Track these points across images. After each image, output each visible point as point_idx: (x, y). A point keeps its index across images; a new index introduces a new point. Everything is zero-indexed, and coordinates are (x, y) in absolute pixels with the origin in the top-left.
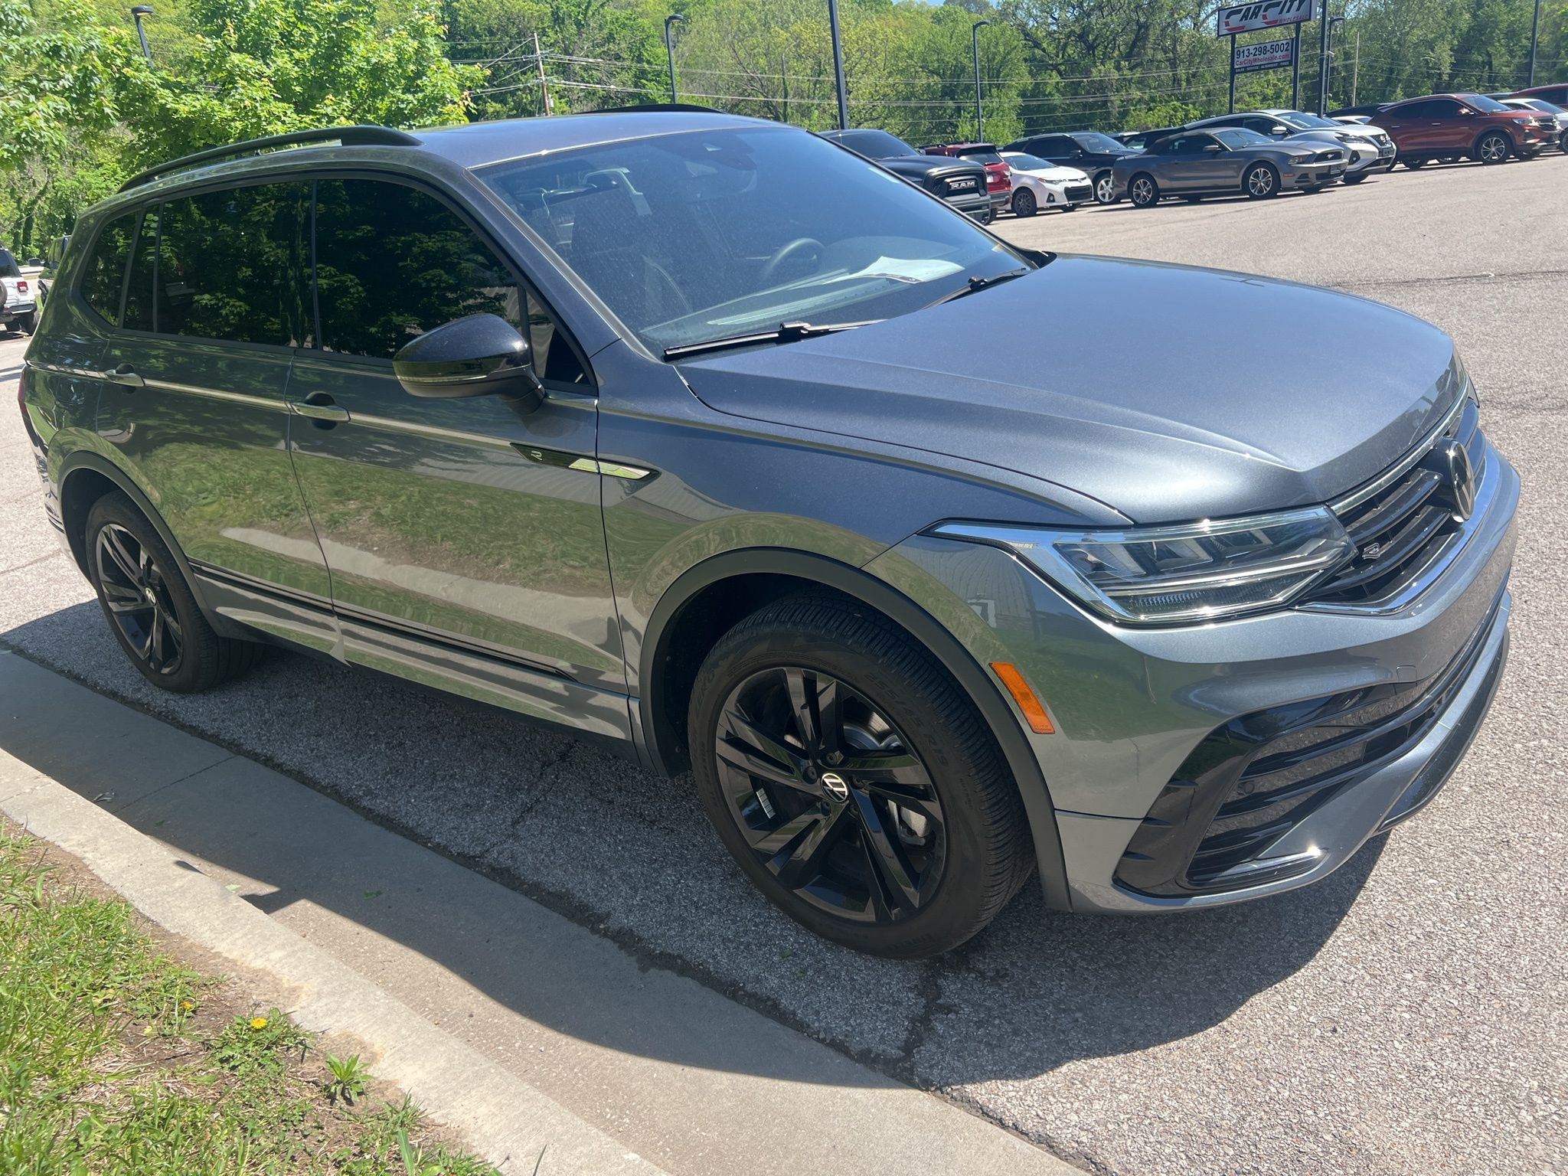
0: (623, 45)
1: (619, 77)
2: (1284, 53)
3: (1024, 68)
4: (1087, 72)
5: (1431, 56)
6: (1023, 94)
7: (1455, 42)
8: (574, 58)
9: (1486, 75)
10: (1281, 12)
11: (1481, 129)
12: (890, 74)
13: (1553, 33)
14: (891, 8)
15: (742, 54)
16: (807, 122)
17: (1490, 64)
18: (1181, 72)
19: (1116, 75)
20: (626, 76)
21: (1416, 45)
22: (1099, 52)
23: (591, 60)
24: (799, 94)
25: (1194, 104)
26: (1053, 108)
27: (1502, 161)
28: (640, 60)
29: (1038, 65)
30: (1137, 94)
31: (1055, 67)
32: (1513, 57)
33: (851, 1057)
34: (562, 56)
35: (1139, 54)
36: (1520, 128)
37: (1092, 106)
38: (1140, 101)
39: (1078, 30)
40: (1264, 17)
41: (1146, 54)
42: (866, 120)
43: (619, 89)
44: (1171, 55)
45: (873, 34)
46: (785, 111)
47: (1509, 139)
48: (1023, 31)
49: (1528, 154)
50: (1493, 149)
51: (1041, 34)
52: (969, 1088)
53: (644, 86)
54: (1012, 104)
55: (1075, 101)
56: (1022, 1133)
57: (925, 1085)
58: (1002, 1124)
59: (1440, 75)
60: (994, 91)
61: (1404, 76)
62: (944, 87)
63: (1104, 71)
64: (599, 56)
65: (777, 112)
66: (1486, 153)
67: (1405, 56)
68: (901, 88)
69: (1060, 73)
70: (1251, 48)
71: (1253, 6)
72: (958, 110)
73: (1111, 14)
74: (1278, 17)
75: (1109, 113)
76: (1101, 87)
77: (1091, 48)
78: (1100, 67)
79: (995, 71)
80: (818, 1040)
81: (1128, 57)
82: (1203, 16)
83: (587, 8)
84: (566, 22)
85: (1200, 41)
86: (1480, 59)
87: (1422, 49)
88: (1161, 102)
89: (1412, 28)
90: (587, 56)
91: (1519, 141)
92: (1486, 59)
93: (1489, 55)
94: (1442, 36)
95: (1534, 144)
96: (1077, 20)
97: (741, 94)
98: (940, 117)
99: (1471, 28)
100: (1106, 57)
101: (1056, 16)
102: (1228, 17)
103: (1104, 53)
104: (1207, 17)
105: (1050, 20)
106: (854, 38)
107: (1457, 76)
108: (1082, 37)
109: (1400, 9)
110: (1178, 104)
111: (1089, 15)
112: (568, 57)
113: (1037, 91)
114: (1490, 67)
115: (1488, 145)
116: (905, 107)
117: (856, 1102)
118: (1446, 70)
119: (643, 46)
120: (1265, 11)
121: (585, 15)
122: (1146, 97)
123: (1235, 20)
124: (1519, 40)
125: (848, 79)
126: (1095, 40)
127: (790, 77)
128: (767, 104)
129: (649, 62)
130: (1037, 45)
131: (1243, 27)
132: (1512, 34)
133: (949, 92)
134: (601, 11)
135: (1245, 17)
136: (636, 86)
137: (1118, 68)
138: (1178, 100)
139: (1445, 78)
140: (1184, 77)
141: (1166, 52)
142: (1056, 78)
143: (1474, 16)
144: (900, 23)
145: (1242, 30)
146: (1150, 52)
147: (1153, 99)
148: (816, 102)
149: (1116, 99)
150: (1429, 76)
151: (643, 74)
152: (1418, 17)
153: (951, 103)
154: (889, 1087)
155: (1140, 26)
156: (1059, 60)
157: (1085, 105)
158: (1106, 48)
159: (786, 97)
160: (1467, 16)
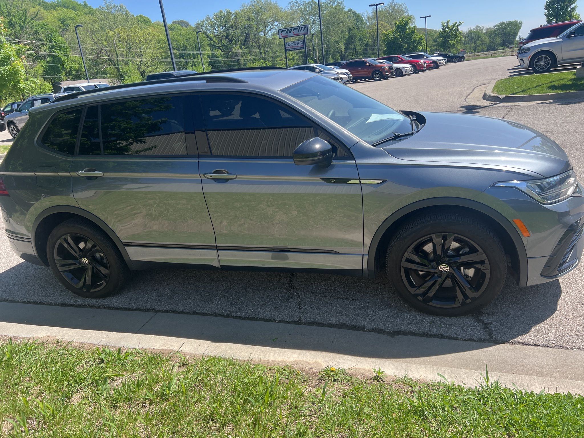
0: (43, 35)
1: (42, 48)
2: (301, 45)
3: (208, 48)
4: (231, 49)
5: (338, 46)
6: (209, 57)
7: (345, 42)
8: (21, 40)
9: (355, 52)
10: (298, 31)
11: (373, 70)
12: (158, 49)
13: (372, 39)
14: (152, 24)
15: (96, 40)
16: (127, 66)
17: (355, 48)
18: (262, 50)
19: (241, 51)
20: (46, 48)
21: (333, 43)
22: (234, 42)
23: (29, 41)
24: (122, 56)
25: (268, 61)
26: (220, 62)
27: (380, 80)
28: (51, 41)
29: (213, 47)
30: (249, 57)
31: (219, 48)
32: (362, 46)
33: (477, 342)
34: (15, 40)
35: (247, 44)
36: (384, 69)
37: (234, 61)
38: (250, 60)
39: (225, 35)
40: (293, 33)
41: (250, 44)
42: (151, 66)
43: (43, 53)
44: (258, 44)
45: (149, 34)
46: (118, 62)
47: (381, 73)
48: (205, 34)
49: (386, 78)
50: (377, 76)
51: (212, 35)
52: (515, 339)
53: (54, 52)
54: (206, 60)
55: (228, 60)
56: (538, 345)
57: (503, 342)
58: (531, 345)
59: (342, 52)
60: (199, 56)
61: (331, 52)
62: (180, 54)
63: (236, 49)
64: (33, 39)
65: (114, 63)
66: (375, 77)
67: (331, 46)
68: (163, 54)
69: (221, 50)
70: (291, 43)
71: (289, 29)
72: (186, 62)
73: (236, 29)
74: (298, 33)
75: (240, 64)
76: (236, 55)
77: (231, 41)
78: (235, 48)
79: (198, 48)
80: (463, 340)
81: (244, 44)
82: (267, 31)
83: (25, 20)
84: (16, 26)
85: (267, 39)
86: (352, 47)
87: (335, 44)
88: (257, 60)
89: (332, 37)
90: (27, 40)
91: (384, 74)
92: (354, 47)
93: (355, 46)
94: (341, 40)
95: (388, 74)
96: (224, 31)
97: (98, 56)
98: (180, 65)
99: (349, 37)
100: (236, 45)
101: (217, 29)
102: (282, 32)
103: (235, 43)
104: (268, 32)
105: (215, 31)
106: (142, 35)
107: (346, 52)
108: (227, 37)
109: (327, 31)
110: (263, 61)
111: (228, 30)
112: (18, 40)
113: (213, 56)
114: (356, 50)
115: (375, 75)
116: (166, 61)
117: (490, 351)
118: (343, 51)
119: (52, 36)
120: (293, 30)
121: (24, 23)
122: (252, 58)
123: (284, 33)
124: (363, 41)
125: (141, 50)
126: (231, 38)
127: (118, 49)
128: (110, 60)
129: (55, 42)
130: (211, 39)
131: (287, 36)
132: (360, 39)
133: (182, 56)
134: (31, 21)
135: (287, 32)
136: (51, 52)
137: (241, 48)
138: (262, 60)
139: (343, 53)
140: (263, 52)
141: (256, 43)
142: (220, 51)
143: (349, 33)
144: (156, 30)
145: (287, 37)
146: (251, 43)
147: (254, 59)
148: (130, 59)
149: (242, 59)
150: (338, 52)
151: (53, 47)
152: (333, 33)
153: (183, 60)
154: (495, 345)
155: (247, 34)
156: (220, 45)
157: (232, 61)
158: (236, 41)
159: (117, 57)
160: (347, 33)
